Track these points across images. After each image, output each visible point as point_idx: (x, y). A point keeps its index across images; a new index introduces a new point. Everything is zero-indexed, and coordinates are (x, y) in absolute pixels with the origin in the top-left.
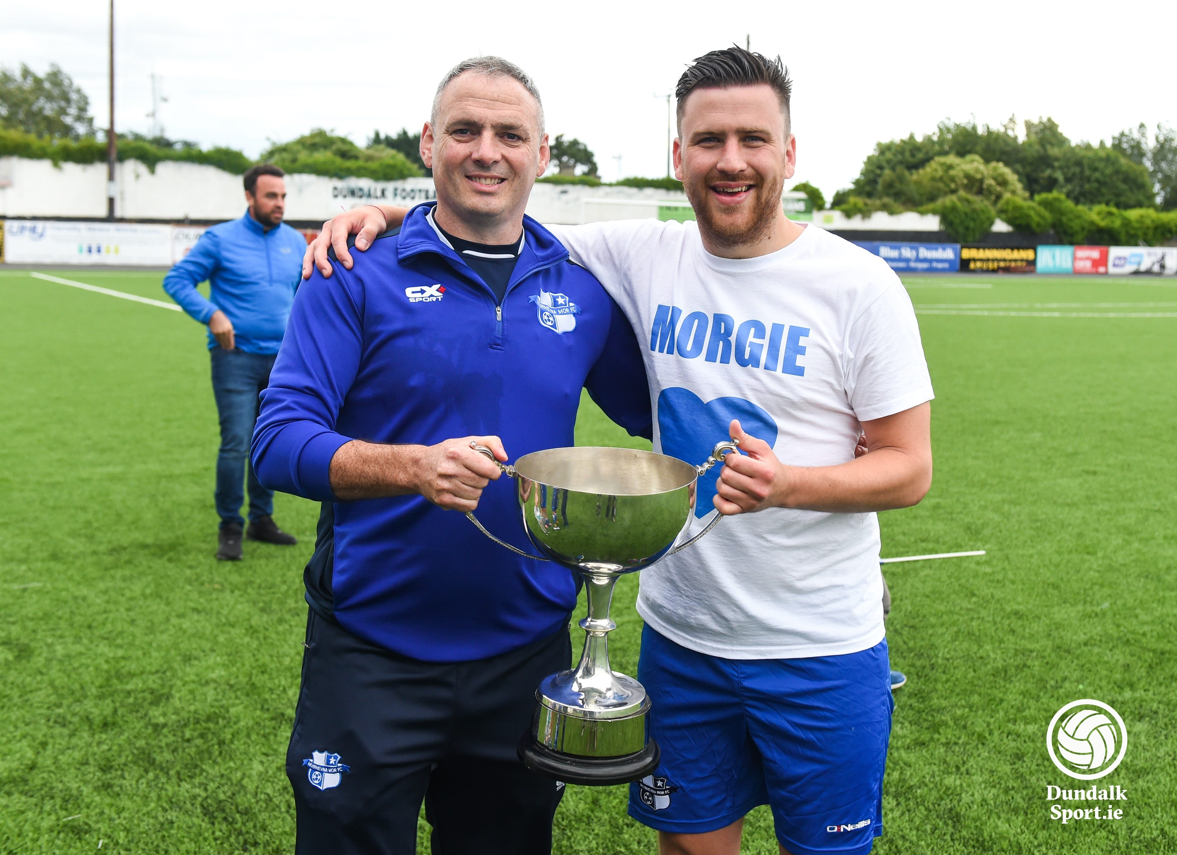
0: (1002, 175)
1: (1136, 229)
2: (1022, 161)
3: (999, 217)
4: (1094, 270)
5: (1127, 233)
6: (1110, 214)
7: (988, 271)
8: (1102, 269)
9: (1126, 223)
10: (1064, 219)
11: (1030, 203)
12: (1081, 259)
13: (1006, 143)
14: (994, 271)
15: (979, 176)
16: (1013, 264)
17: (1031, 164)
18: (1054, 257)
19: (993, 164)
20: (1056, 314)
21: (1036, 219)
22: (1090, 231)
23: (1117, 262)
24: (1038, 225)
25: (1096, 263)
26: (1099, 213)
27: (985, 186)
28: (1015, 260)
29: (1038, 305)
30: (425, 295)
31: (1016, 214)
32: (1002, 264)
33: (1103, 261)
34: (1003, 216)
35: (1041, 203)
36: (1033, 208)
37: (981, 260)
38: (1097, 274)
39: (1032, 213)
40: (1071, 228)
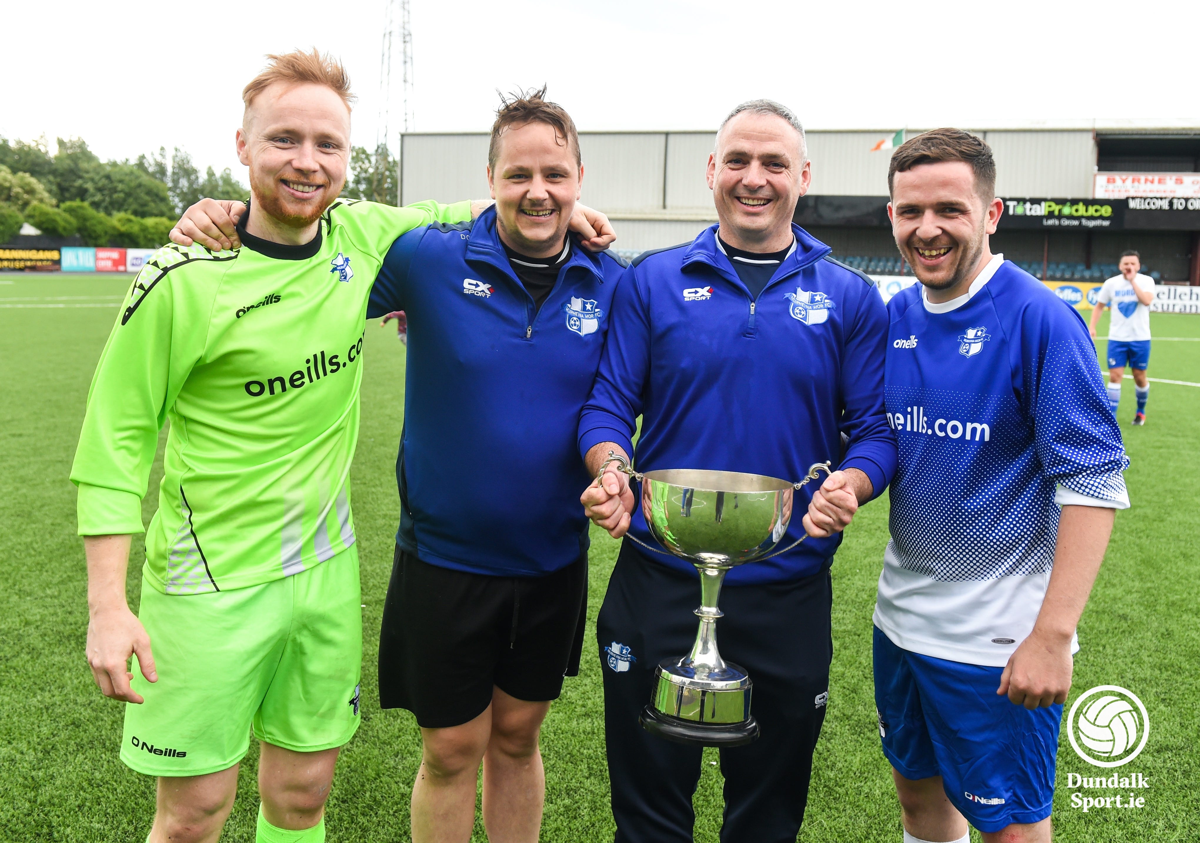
0: (29, 184)
1: (153, 234)
2: (54, 172)
3: (27, 222)
4: (114, 269)
5: (145, 237)
6: (130, 221)
7: (14, 270)
8: (121, 268)
9: (144, 229)
10: (88, 224)
11: (56, 210)
12: (102, 259)
13: (38, 157)
14: (21, 270)
15: (7, 184)
16: (39, 264)
17: (62, 175)
18: (77, 258)
19: (20, 174)
20: (61, 306)
21: (62, 223)
22: (112, 235)
23: (135, 262)
24: (65, 229)
25: (116, 263)
26: (120, 220)
27: (12, 194)
28: (41, 260)
29: (49, 299)
30: (698, 295)
31: (43, 219)
32: (29, 264)
33: (122, 260)
34: (31, 220)
35: (65, 211)
36: (59, 214)
37: (8, 260)
38: (118, 272)
39: (58, 219)
40: (95, 231)
